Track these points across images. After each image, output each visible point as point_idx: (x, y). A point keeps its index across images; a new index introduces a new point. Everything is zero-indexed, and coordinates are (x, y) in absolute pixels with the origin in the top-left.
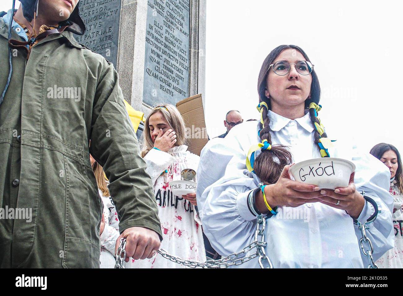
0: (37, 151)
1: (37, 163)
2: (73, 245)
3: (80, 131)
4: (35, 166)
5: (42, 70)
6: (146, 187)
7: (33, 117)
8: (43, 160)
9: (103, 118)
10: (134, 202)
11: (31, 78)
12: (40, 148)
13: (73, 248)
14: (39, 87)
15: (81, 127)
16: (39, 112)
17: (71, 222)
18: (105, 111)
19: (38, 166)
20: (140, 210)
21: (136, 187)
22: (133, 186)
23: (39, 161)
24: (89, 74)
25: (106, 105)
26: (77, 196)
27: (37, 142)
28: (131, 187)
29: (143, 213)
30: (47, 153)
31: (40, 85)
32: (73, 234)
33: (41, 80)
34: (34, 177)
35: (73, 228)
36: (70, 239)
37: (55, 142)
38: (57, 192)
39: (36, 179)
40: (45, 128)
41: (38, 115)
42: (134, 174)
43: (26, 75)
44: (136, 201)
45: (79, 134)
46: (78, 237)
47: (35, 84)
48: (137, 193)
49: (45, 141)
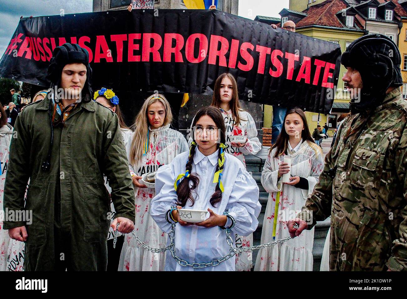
0: (69, 184)
1: (69, 191)
2: (89, 229)
3: (93, 166)
4: (68, 193)
5: (70, 136)
6: (129, 197)
7: (66, 166)
8: (72, 189)
9: (108, 157)
10: (122, 206)
11: (65, 143)
12: (70, 182)
13: (89, 231)
14: (69, 147)
15: (94, 164)
16: (69, 162)
17: (88, 218)
18: (109, 151)
19: (70, 192)
20: (124, 210)
21: (123, 197)
22: (121, 196)
23: (70, 189)
24: (98, 131)
25: (110, 149)
26: (90, 203)
27: (69, 179)
28: (121, 197)
29: (126, 211)
30: (74, 184)
31: (69, 146)
32: (89, 223)
33: (70, 142)
34: (68, 198)
35: (89, 221)
36: (87, 227)
37: (78, 178)
38: (80, 204)
39: (69, 199)
40: (73, 170)
41: (69, 164)
42: (123, 190)
43: (62, 141)
44: (123, 205)
45: (92, 168)
46: (91, 225)
47: (67, 145)
48: (123, 201)
49: (73, 178)
